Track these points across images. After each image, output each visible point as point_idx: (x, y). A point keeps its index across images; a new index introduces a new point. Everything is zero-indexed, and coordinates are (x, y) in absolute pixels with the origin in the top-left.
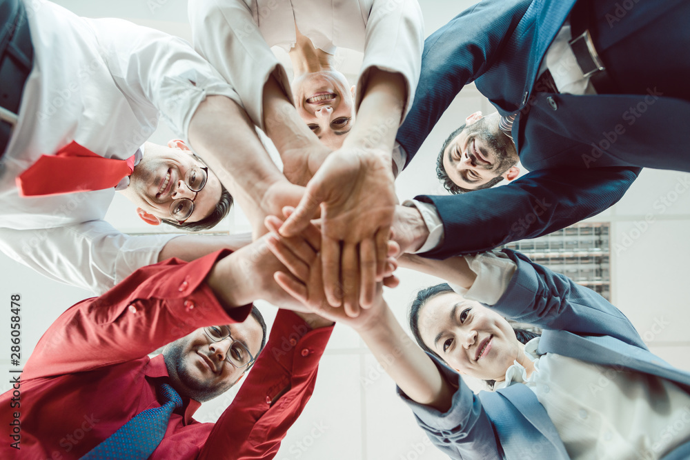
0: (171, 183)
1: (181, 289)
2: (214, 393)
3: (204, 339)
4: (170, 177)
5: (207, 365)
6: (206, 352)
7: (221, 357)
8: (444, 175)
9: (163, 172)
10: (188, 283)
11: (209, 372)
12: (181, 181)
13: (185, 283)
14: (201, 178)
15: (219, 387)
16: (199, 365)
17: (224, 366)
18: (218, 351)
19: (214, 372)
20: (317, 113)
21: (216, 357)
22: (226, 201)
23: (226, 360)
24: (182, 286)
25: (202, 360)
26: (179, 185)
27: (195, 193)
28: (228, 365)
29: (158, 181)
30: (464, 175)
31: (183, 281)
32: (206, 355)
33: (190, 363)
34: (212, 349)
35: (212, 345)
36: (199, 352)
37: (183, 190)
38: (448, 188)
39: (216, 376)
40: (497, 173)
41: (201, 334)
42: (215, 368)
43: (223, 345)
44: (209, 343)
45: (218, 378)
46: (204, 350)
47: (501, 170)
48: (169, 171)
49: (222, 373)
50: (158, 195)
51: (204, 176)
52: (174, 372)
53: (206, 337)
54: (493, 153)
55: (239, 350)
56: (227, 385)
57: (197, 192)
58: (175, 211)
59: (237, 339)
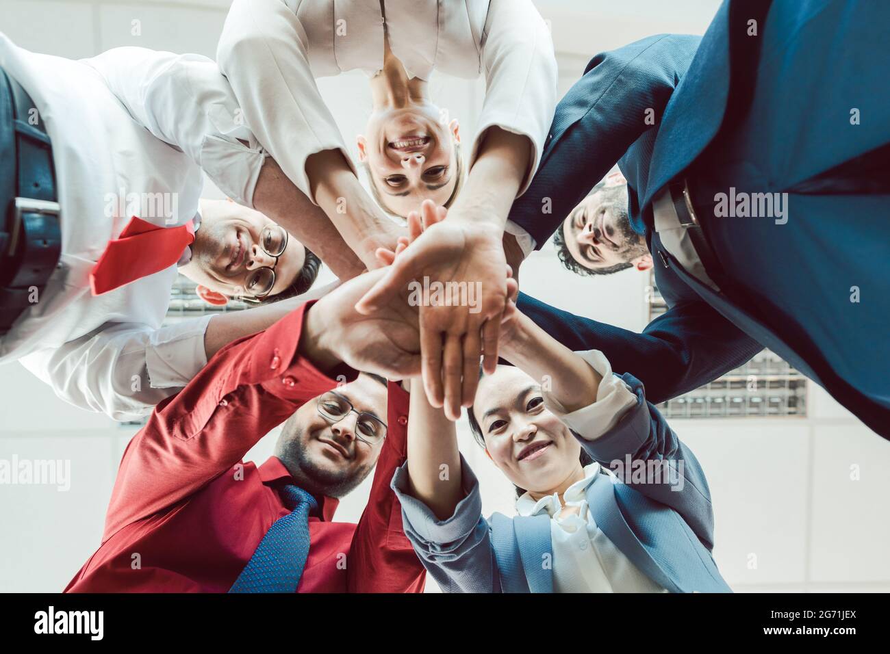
0: (243, 250)
1: (273, 367)
2: (353, 483)
3: (321, 421)
4: (240, 243)
5: (337, 451)
6: (329, 437)
7: (349, 437)
8: (561, 241)
9: (232, 239)
10: (279, 357)
11: (341, 458)
12: (256, 246)
13: (276, 359)
14: (280, 238)
15: (358, 473)
16: (327, 453)
17: (356, 448)
18: (344, 432)
19: (346, 457)
20: (403, 163)
21: (343, 440)
22: (313, 262)
23: (356, 439)
24: (274, 362)
25: (328, 446)
26: (255, 251)
27: (275, 259)
28: (362, 445)
29: (228, 251)
30: (583, 249)
31: (273, 356)
32: (330, 440)
33: (315, 454)
34: (336, 431)
35: (334, 426)
36: (322, 437)
37: (261, 257)
38: (563, 258)
39: (350, 462)
40: (624, 257)
41: (316, 416)
42: (347, 452)
43: (347, 423)
44: (329, 425)
45: (353, 464)
46: (327, 434)
47: (629, 255)
48: (238, 236)
49: (357, 456)
50: (229, 267)
51: (282, 235)
52: (298, 470)
53: (323, 418)
54: (621, 235)
55: (369, 423)
56: (367, 469)
57: (277, 257)
58: (251, 285)
59: (362, 410)
